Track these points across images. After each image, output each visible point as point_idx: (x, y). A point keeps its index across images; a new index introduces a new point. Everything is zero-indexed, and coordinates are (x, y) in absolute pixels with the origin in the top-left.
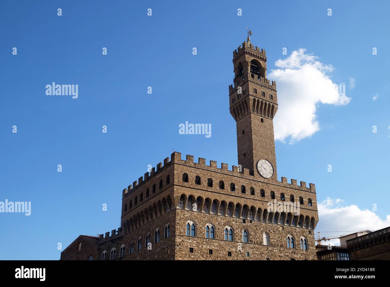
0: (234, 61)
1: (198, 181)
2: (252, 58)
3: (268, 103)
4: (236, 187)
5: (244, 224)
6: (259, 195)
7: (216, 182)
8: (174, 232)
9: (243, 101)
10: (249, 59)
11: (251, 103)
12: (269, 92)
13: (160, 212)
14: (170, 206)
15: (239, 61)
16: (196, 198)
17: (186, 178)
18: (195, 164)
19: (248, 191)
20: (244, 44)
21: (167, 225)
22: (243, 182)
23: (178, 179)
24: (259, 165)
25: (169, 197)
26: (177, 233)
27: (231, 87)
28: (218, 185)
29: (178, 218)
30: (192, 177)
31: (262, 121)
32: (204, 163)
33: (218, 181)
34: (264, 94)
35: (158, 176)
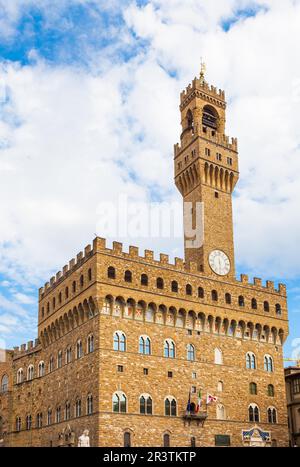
0: (182, 108)
1: (128, 277)
2: (206, 103)
3: (225, 170)
4: (179, 286)
5: (190, 336)
6: (210, 297)
7: (152, 280)
8: (98, 344)
9: (192, 167)
10: (200, 103)
11: (202, 169)
12: (226, 154)
13: (83, 318)
14: (93, 311)
15: (187, 108)
16: (126, 300)
17: (111, 273)
18: (124, 254)
19: (195, 293)
20: (194, 82)
21: (90, 336)
22: (189, 280)
23: (101, 274)
24: (210, 257)
25: (91, 298)
26: (102, 346)
27: (176, 146)
28: (155, 284)
29: (102, 326)
30: (120, 272)
31: (216, 195)
32: (137, 252)
33: (155, 278)
34: (219, 157)
35: (78, 271)
